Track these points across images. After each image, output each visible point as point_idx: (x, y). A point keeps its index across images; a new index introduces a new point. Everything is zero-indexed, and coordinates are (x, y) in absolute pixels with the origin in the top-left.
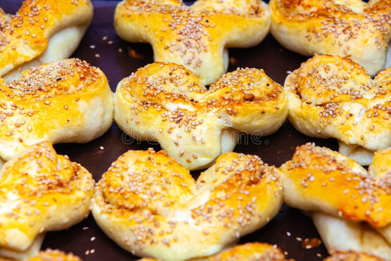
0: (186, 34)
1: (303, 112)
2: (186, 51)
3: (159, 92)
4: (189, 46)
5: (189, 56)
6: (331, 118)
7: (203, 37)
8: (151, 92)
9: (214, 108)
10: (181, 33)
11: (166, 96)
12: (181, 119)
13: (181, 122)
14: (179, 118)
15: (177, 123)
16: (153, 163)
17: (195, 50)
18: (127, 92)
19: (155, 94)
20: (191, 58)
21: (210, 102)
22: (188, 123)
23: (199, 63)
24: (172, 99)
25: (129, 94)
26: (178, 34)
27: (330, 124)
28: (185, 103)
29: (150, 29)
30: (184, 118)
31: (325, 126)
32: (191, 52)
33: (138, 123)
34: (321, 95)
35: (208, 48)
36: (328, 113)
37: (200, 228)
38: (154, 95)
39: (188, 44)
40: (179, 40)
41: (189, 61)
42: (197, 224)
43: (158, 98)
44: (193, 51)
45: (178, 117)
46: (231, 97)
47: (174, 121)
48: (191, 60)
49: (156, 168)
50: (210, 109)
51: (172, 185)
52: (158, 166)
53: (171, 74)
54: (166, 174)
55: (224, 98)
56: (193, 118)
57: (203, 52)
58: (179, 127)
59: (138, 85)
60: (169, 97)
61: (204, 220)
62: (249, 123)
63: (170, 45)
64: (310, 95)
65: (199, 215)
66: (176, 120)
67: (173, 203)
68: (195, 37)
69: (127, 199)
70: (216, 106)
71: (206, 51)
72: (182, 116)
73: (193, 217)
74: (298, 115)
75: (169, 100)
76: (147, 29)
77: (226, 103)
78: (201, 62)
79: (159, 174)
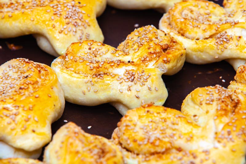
0: (71, 17)
1: (201, 47)
2: (76, 30)
3: (102, 63)
4: (77, 26)
5: (79, 33)
6: (226, 45)
7: (84, 15)
8: (96, 65)
9: (149, 62)
10: (67, 18)
11: (109, 65)
12: (134, 78)
13: (135, 79)
14: (133, 78)
15: (132, 81)
16: (153, 114)
17: (81, 28)
18: (72, 72)
19: (101, 66)
20: (81, 35)
21: (143, 59)
22: (140, 79)
23: (88, 36)
24: (116, 65)
25: (74, 73)
26: (65, 19)
27: (227, 48)
28: (127, 65)
29: (38, 22)
30: (136, 76)
31: (222, 52)
32: (79, 30)
33: (96, 92)
34: (206, 30)
35: (90, 23)
36: (223, 41)
37: (228, 149)
38: (99, 66)
39: (75, 24)
40: (68, 24)
41: (80, 37)
42: (225, 146)
43: (105, 68)
44: (80, 28)
45: (131, 76)
46: (155, 51)
47: (129, 80)
48: (82, 36)
49: (157, 116)
50: (147, 64)
51: (180, 125)
52: (159, 115)
53: (90, 49)
54: (169, 118)
55: (150, 52)
56: (143, 74)
57: (88, 27)
58: (135, 84)
59: (80, 64)
60: (113, 64)
61: (228, 141)
62: (176, 66)
63: (63, 29)
64: (196, 33)
65: (222, 139)
66: (130, 79)
67: (192, 137)
68: (78, 17)
69: (158, 146)
70: (149, 61)
71: (89, 26)
72: (134, 75)
73: (219, 142)
74: (195, 50)
75: (114, 67)
76: (34, 22)
77: (155, 56)
78: (89, 35)
79: (163, 120)
